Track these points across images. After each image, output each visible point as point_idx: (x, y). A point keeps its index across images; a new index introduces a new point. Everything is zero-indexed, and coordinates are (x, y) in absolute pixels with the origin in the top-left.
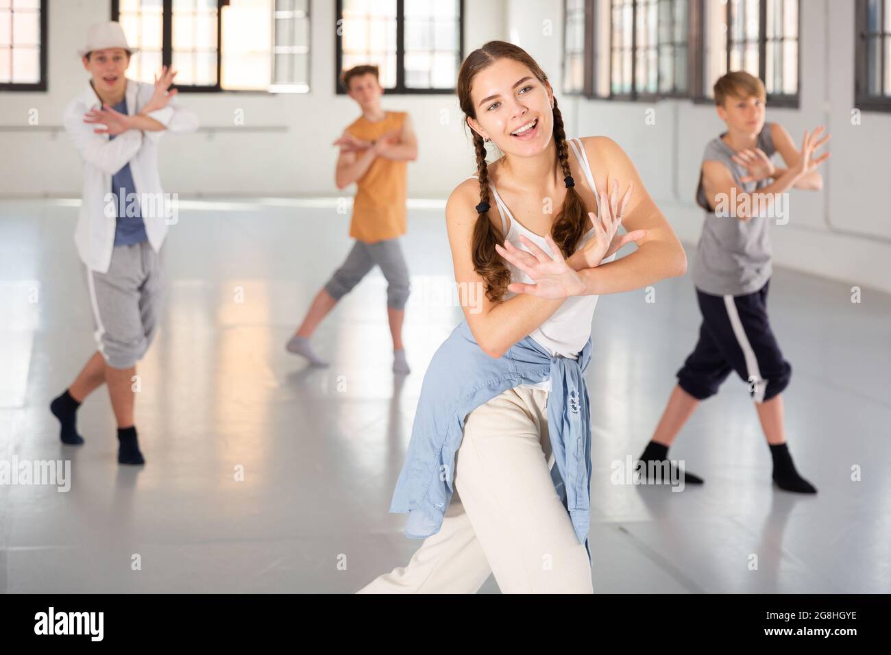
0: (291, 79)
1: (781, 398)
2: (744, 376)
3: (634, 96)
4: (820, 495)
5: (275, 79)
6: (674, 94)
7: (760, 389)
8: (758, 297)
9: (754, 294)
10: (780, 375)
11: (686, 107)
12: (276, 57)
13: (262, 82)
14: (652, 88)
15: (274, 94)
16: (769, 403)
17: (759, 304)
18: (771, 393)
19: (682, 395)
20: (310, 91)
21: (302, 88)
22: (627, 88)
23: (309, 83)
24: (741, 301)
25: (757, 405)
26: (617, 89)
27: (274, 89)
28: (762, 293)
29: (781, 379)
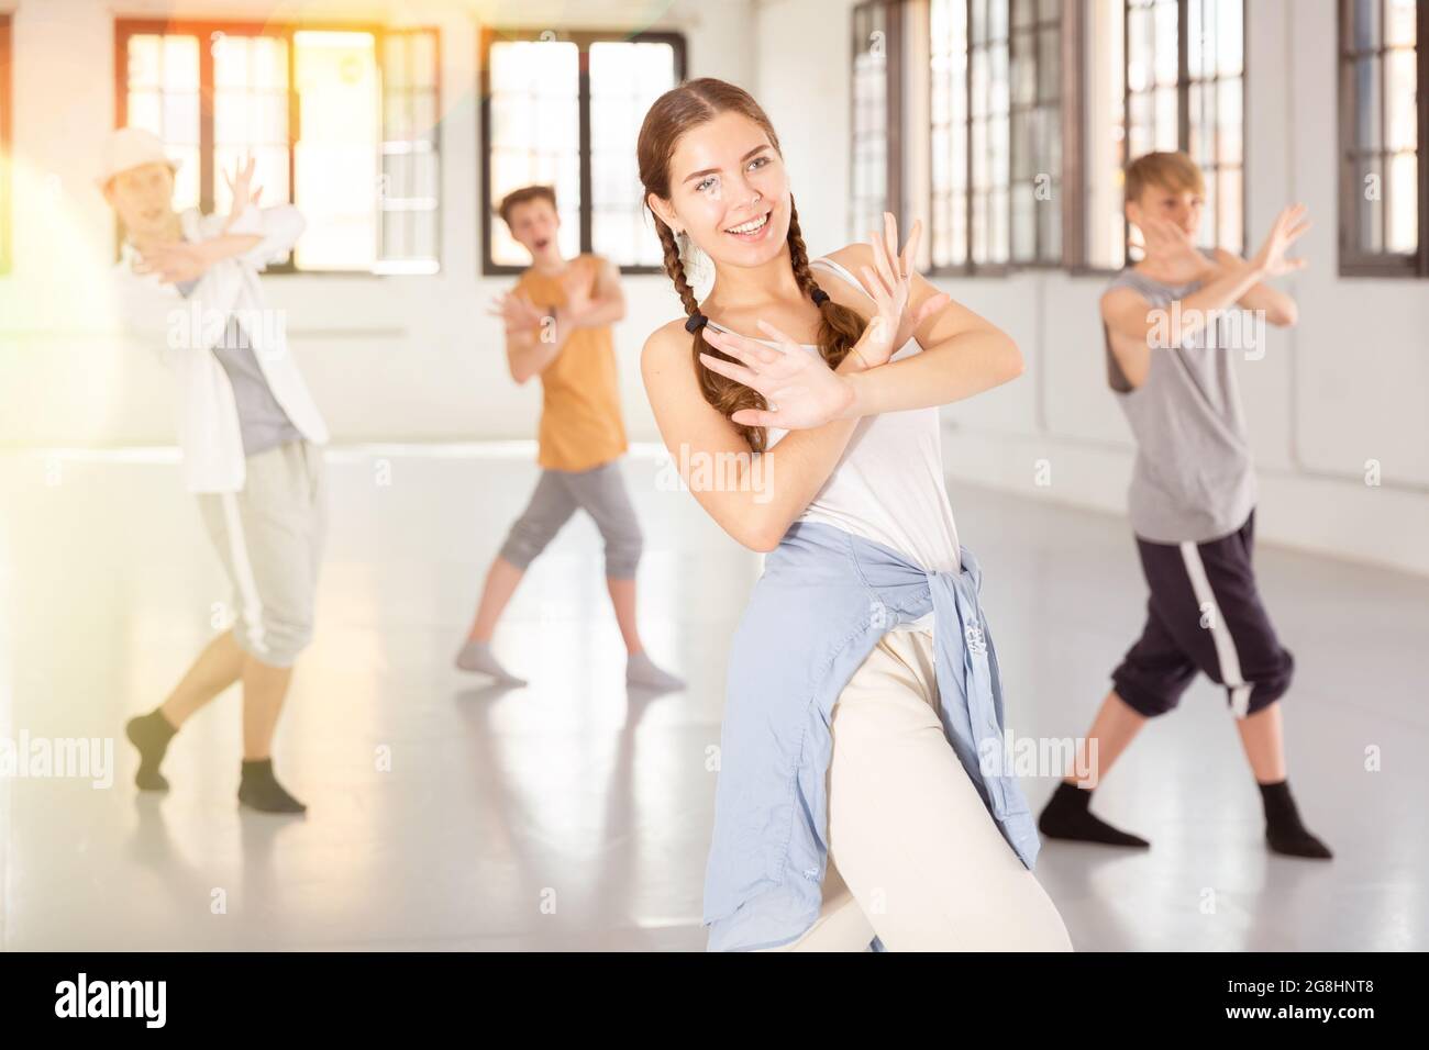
0: (410, 251)
1: (1277, 710)
2: (1216, 676)
3: (970, 269)
4: (1337, 861)
5: (383, 251)
6: (1040, 263)
7: (1243, 696)
8: (1237, 541)
9: (1230, 538)
10: (1275, 674)
11: (1058, 282)
12: (385, 217)
13: (363, 257)
14: (1001, 254)
15: (380, 277)
16: (1258, 718)
17: (1240, 553)
18: (1259, 702)
19: (1119, 708)
20: (441, 270)
21: (428, 266)
22: (959, 256)
23: (439, 256)
24: (1208, 551)
25: (1239, 722)
26: (941, 259)
27: (380, 268)
28: (1245, 534)
29: (1275, 682)
